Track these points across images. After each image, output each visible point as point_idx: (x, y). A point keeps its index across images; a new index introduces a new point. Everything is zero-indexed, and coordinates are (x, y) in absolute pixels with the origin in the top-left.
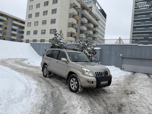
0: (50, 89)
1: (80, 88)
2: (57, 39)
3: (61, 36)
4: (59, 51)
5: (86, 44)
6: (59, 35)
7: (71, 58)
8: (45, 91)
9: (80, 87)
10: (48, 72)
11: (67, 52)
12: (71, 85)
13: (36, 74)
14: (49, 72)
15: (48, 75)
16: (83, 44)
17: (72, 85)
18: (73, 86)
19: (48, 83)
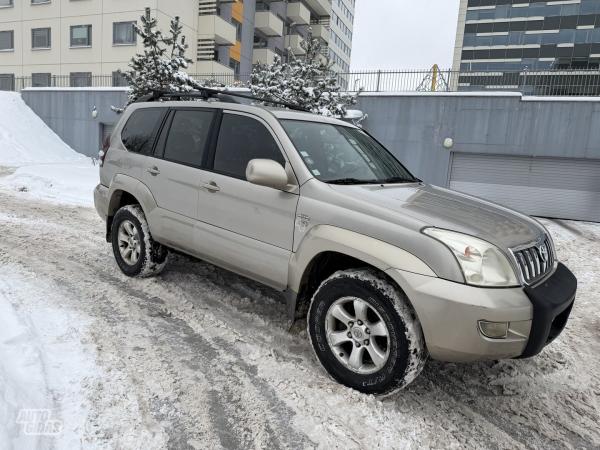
0: (188, 371)
1: (416, 365)
2: (157, 64)
3: (177, 51)
4: (211, 115)
5: (310, 90)
6: (168, 42)
7: (309, 161)
8: (162, 395)
9: (414, 359)
10: (148, 245)
11: (279, 120)
12: (337, 338)
13: (71, 258)
14: (155, 244)
15: (149, 263)
16: (297, 88)
17: (342, 337)
18: (347, 347)
19: (161, 320)
